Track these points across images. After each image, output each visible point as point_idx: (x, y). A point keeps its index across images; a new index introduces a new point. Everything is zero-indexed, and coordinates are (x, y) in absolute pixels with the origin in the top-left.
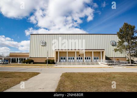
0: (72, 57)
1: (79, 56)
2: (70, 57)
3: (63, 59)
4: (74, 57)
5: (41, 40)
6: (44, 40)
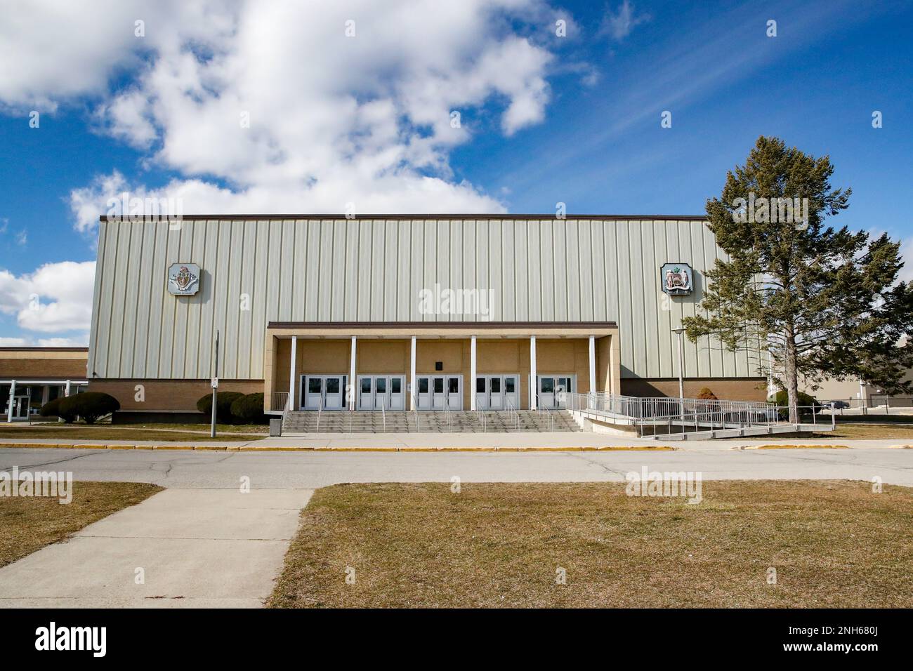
1: (439, 366)
2: (373, 378)
3: (324, 388)
4: (403, 378)
5: (172, 258)
6: (198, 259)
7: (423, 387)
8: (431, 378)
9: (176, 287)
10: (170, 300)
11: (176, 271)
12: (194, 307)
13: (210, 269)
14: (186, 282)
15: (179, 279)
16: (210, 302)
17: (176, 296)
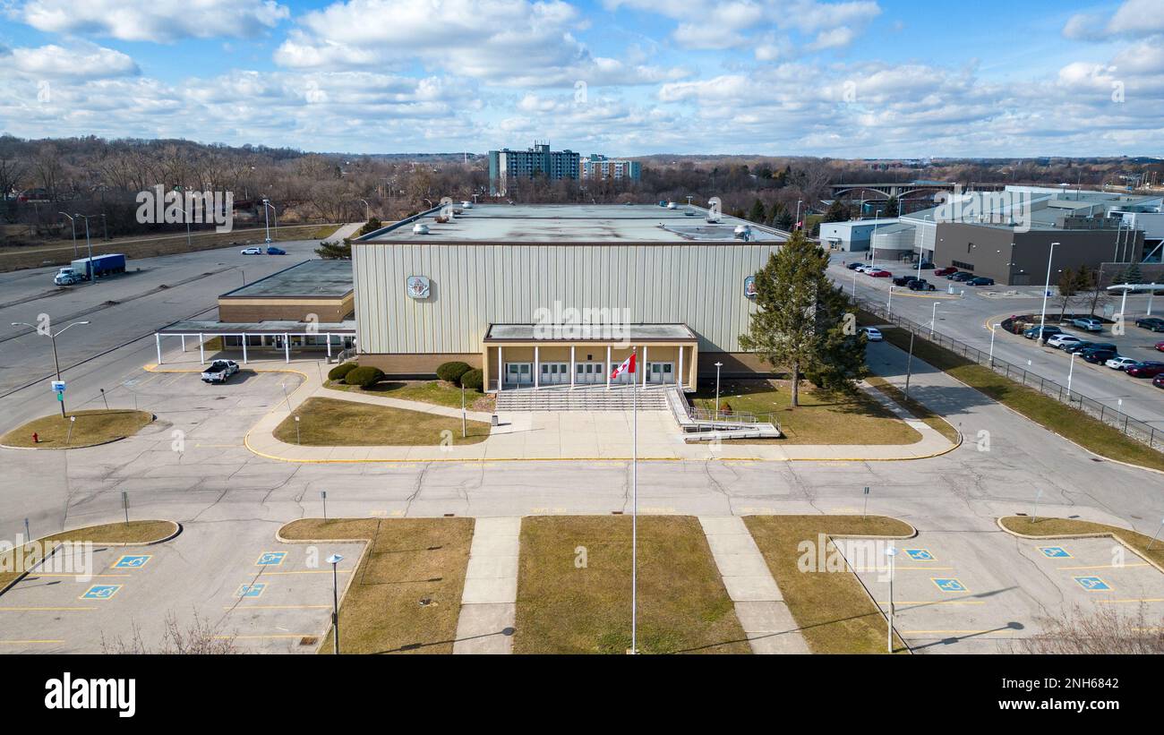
0: (559, 365)
1: (590, 358)
2: (549, 365)
3: (519, 371)
4: (567, 364)
5: (408, 272)
6: (427, 273)
7: (580, 369)
8: (585, 365)
9: (413, 292)
10: (410, 301)
11: (413, 281)
12: (427, 305)
13: (436, 279)
14: (420, 290)
15: (415, 287)
16: (438, 302)
17: (414, 299)
